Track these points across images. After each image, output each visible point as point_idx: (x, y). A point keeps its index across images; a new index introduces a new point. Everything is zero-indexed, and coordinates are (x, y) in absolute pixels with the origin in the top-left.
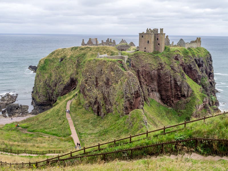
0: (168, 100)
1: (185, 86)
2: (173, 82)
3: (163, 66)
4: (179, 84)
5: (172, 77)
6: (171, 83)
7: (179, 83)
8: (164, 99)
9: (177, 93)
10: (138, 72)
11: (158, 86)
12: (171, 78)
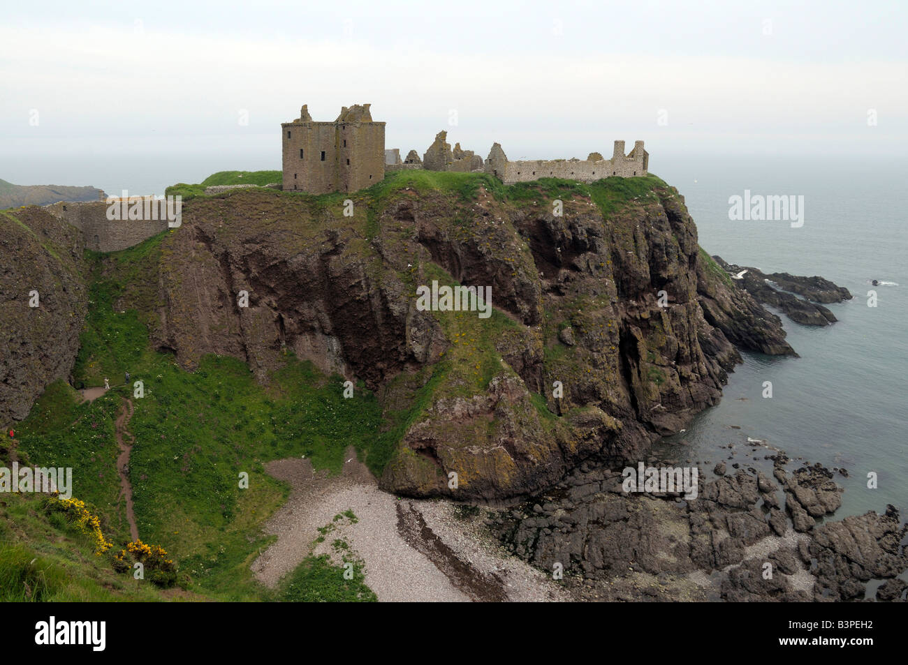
0: (367, 366)
1: (414, 321)
2: (376, 302)
3: (339, 241)
4: (396, 314)
5: (373, 285)
6: (371, 305)
7: (396, 309)
8: (356, 364)
9: (394, 347)
10: (225, 258)
11: (333, 316)
12: (368, 286)
